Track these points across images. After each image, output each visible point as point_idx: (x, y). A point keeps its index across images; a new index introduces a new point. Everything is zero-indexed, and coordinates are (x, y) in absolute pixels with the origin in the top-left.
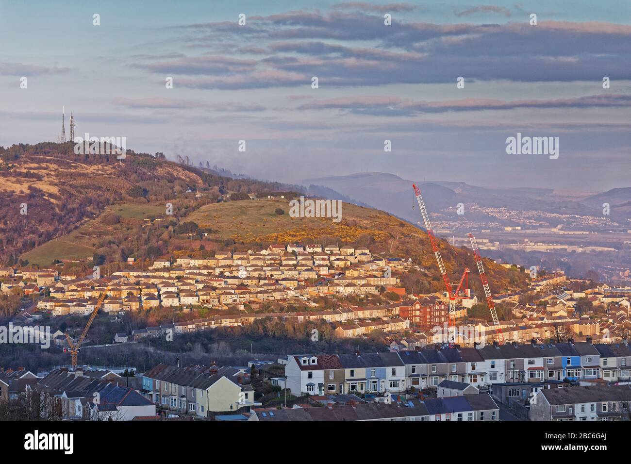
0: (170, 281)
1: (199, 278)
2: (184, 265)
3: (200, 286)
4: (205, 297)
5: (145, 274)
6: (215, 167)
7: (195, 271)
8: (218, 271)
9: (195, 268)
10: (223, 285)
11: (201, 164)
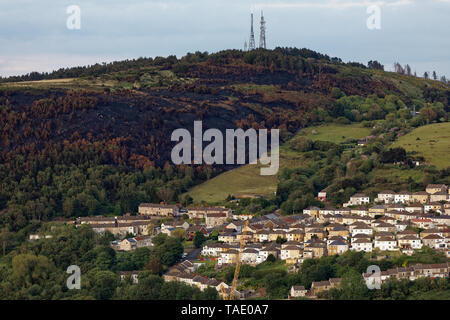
0: (365, 221)
1: (402, 217)
2: (387, 202)
3: (402, 228)
4: (405, 242)
5: (337, 212)
6: (443, 78)
7: (399, 209)
8: (427, 208)
9: (400, 204)
10: (431, 226)
11: (426, 74)
